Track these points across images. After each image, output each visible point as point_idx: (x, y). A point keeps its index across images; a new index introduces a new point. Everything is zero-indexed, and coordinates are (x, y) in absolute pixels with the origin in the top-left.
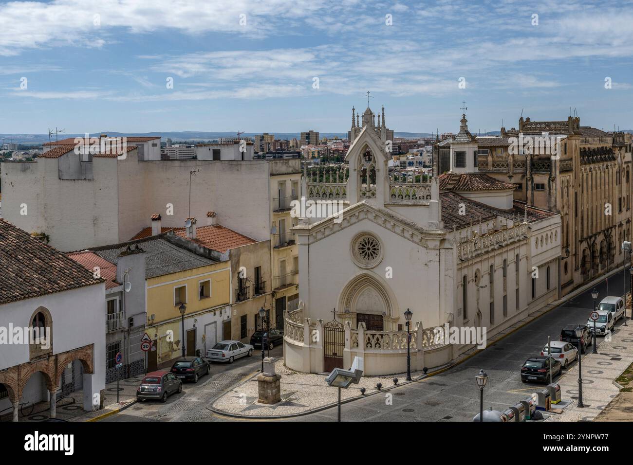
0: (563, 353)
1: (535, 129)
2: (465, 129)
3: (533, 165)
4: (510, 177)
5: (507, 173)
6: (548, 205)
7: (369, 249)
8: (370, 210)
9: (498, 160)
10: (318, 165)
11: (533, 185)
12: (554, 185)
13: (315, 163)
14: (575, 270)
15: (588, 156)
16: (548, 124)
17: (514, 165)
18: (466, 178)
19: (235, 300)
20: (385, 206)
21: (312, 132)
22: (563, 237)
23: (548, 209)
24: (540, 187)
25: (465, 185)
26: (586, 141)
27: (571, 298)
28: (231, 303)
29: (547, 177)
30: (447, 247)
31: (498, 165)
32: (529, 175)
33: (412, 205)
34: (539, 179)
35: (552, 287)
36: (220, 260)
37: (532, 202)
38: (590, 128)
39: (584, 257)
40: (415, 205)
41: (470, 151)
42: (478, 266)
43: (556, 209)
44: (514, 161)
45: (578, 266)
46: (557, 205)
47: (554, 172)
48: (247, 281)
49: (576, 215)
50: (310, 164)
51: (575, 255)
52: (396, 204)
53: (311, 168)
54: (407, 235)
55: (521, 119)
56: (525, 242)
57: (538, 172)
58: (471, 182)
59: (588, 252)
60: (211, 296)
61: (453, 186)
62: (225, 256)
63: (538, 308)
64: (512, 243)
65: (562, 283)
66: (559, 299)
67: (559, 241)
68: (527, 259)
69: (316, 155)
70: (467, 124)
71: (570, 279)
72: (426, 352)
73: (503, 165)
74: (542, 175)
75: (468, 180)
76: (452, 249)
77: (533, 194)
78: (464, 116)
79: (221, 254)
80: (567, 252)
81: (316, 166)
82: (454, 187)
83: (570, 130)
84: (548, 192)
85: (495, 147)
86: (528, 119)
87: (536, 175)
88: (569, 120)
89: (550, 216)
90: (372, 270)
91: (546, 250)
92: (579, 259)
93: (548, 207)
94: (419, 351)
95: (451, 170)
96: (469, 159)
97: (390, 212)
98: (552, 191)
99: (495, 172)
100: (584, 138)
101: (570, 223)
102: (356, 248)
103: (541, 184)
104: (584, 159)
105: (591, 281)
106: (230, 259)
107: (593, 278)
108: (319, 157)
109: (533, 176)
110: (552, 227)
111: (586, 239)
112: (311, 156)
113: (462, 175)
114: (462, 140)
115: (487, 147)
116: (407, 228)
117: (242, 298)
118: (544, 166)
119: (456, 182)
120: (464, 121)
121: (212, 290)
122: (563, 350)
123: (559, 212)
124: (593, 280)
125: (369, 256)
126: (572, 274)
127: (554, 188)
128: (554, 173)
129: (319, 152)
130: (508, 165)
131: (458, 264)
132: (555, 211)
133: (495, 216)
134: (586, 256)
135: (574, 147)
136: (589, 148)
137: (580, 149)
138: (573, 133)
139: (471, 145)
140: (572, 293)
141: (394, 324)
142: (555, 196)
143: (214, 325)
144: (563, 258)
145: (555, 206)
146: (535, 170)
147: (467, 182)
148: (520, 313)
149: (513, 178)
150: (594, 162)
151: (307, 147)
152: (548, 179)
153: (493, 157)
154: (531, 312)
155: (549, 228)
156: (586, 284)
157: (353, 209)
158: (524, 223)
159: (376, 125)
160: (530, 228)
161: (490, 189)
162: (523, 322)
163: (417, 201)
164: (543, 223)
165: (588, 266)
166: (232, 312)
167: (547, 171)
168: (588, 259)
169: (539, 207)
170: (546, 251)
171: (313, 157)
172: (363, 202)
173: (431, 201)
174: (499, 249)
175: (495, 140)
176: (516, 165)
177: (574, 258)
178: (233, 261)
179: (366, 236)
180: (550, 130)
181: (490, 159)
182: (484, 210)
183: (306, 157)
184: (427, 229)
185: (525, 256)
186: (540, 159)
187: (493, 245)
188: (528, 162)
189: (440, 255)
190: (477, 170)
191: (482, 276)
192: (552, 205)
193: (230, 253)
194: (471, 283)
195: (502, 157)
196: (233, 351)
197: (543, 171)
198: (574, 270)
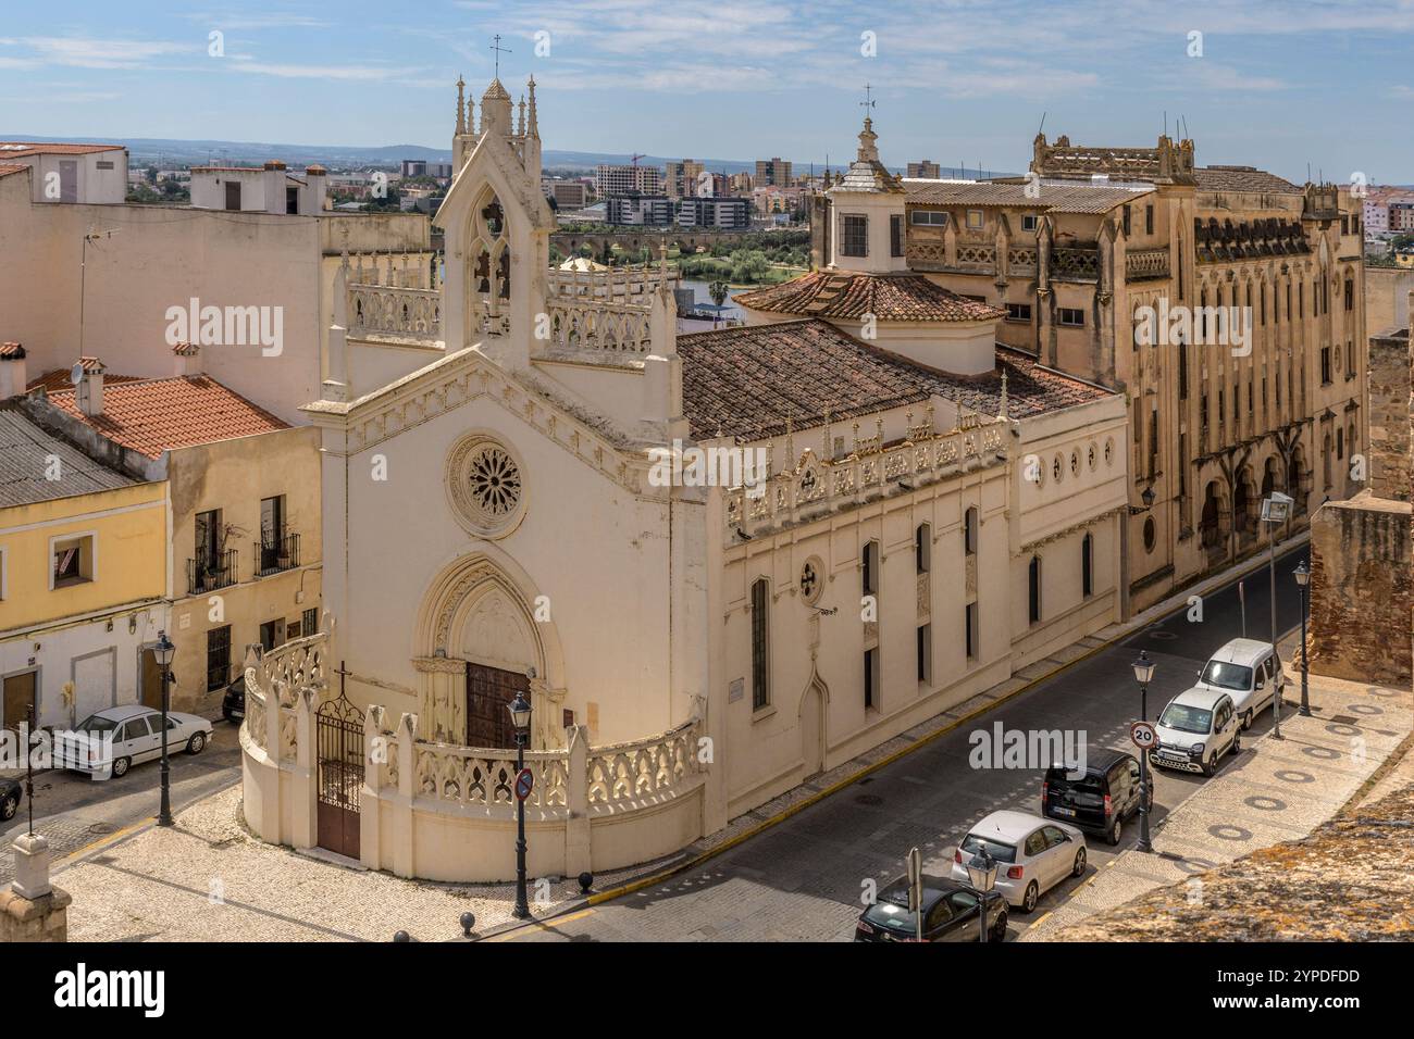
0: (1022, 860)
1: (1074, 165)
2: (871, 158)
3: (1053, 258)
4: (1001, 287)
5: (991, 277)
6: (1092, 367)
7: (495, 481)
8: (492, 371)
9: (972, 240)
10: (783, 225)
11: (1055, 312)
12: (1109, 315)
13: (778, 223)
14: (1181, 539)
15: (1224, 242)
16: (1105, 154)
17: (1011, 257)
18: (864, 287)
19: (184, 586)
20: (534, 361)
21: (777, 160)
22: (1138, 453)
23: (1092, 377)
24: (1073, 318)
25: (858, 305)
26: (1219, 203)
27: (1157, 620)
28: (170, 597)
29: (1092, 292)
30: (691, 499)
31: (971, 255)
32: (1043, 282)
33: (599, 365)
34: (1074, 296)
35: (1098, 587)
36: (147, 477)
37: (1053, 357)
38: (1253, 170)
39: (1212, 502)
40: (609, 367)
41: (880, 215)
42: (817, 548)
43: (1113, 379)
44: (1010, 245)
45: (1191, 529)
46: (1117, 370)
47: (1108, 281)
48: (229, 536)
49: (1183, 393)
50: (768, 223)
51: (1182, 496)
52: (559, 359)
53: (769, 232)
54: (587, 450)
55: (1040, 137)
56: (999, 471)
57: (1068, 279)
58: (874, 296)
59: (1224, 489)
60: (95, 578)
61: (824, 305)
62: (157, 467)
63: (1050, 650)
64: (946, 478)
65: (1136, 575)
66: (1124, 621)
67: (1121, 463)
68: (1007, 519)
69: (783, 208)
70: (876, 143)
71: (1164, 562)
72: (595, 822)
73: (983, 256)
74: (1078, 288)
75: (868, 291)
76: (703, 504)
77: (1054, 335)
78: (869, 123)
79: (150, 462)
80: (1148, 494)
81: (780, 228)
82: (827, 309)
83: (1164, 171)
84: (1093, 332)
85: (966, 208)
86: (1064, 141)
87: (1064, 285)
88: (1161, 145)
89: (1094, 397)
90: (498, 543)
91: (1073, 491)
92: (1195, 509)
93: (1094, 371)
94: (574, 816)
95: (832, 264)
96: (878, 237)
97: (544, 382)
98: (1102, 331)
99: (963, 271)
100: (1211, 195)
101: (1162, 416)
102: (464, 476)
103: (1076, 311)
104: (1208, 248)
105: (1234, 565)
106: (169, 477)
107: (1243, 554)
108: (788, 209)
109: (1055, 288)
110: (1093, 430)
111: (1218, 455)
112: (771, 208)
113: (855, 277)
114: (860, 184)
115: (944, 207)
116: (584, 431)
117: (210, 581)
118: (1082, 262)
119: (835, 294)
120: (868, 135)
121: (100, 561)
122: (1021, 852)
123: (1121, 388)
124: (1240, 562)
125: (495, 502)
126: (1170, 550)
127: (1109, 322)
128: (1108, 284)
129: (787, 201)
130: (994, 256)
131: (726, 549)
132: (1111, 383)
133: (925, 395)
134: (1220, 499)
135: (1173, 216)
136: (1227, 221)
137: (1197, 221)
138: (1170, 181)
139: (883, 199)
140: (1170, 600)
141: (554, 706)
142: (1110, 343)
143: (107, 657)
144: (1134, 511)
145: (1112, 370)
146: (1059, 272)
147: (865, 297)
148: (980, 671)
149: (1007, 290)
150: (1238, 255)
151: (765, 189)
152: (1092, 299)
153: (958, 233)
154: (1024, 662)
155: (1084, 432)
156: (1219, 572)
157: (451, 364)
158: (999, 418)
159: (515, 133)
160: (1015, 434)
161: (921, 318)
162: (991, 697)
163: (617, 353)
164: (1060, 418)
165: (1225, 524)
166: (175, 622)
167: (1089, 277)
168: (1225, 506)
169: (1070, 370)
170: (1073, 496)
171: (777, 211)
172: (475, 348)
173: (650, 357)
174: (895, 495)
175: (969, 189)
176: (1017, 256)
177: (1176, 506)
178: (181, 484)
179: (489, 445)
180: (1113, 169)
181: (950, 236)
182: (897, 374)
183: (763, 209)
184: (638, 439)
185: (1003, 510)
186: (1073, 244)
187: (877, 484)
188: (1042, 249)
189: (671, 519)
190: (901, 265)
191: (832, 578)
192: (1104, 369)
193: (169, 460)
194: (786, 597)
195: (981, 235)
196: (129, 742)
197: (1081, 277)
198: (1176, 538)
